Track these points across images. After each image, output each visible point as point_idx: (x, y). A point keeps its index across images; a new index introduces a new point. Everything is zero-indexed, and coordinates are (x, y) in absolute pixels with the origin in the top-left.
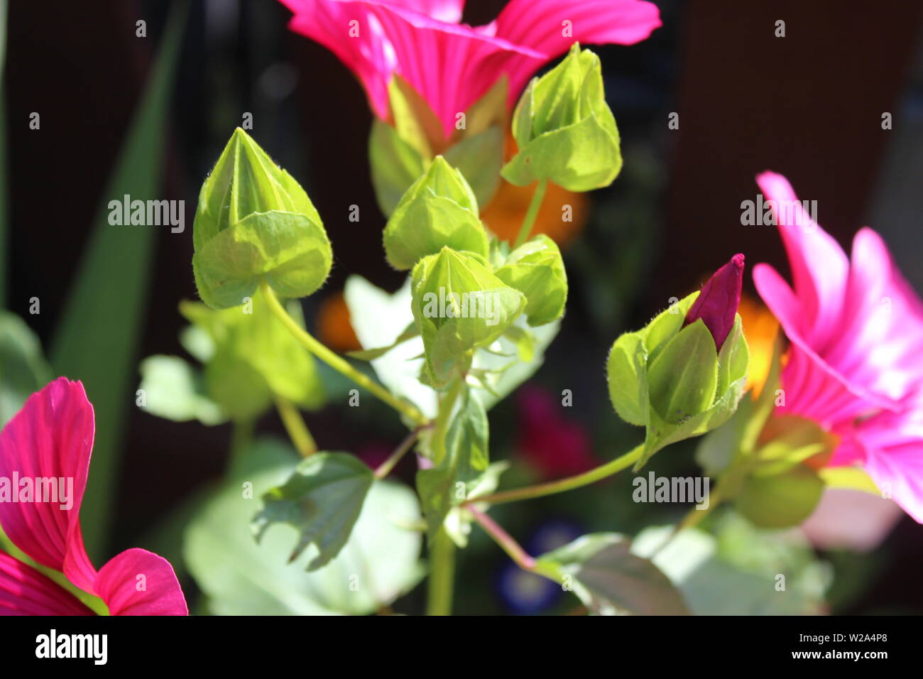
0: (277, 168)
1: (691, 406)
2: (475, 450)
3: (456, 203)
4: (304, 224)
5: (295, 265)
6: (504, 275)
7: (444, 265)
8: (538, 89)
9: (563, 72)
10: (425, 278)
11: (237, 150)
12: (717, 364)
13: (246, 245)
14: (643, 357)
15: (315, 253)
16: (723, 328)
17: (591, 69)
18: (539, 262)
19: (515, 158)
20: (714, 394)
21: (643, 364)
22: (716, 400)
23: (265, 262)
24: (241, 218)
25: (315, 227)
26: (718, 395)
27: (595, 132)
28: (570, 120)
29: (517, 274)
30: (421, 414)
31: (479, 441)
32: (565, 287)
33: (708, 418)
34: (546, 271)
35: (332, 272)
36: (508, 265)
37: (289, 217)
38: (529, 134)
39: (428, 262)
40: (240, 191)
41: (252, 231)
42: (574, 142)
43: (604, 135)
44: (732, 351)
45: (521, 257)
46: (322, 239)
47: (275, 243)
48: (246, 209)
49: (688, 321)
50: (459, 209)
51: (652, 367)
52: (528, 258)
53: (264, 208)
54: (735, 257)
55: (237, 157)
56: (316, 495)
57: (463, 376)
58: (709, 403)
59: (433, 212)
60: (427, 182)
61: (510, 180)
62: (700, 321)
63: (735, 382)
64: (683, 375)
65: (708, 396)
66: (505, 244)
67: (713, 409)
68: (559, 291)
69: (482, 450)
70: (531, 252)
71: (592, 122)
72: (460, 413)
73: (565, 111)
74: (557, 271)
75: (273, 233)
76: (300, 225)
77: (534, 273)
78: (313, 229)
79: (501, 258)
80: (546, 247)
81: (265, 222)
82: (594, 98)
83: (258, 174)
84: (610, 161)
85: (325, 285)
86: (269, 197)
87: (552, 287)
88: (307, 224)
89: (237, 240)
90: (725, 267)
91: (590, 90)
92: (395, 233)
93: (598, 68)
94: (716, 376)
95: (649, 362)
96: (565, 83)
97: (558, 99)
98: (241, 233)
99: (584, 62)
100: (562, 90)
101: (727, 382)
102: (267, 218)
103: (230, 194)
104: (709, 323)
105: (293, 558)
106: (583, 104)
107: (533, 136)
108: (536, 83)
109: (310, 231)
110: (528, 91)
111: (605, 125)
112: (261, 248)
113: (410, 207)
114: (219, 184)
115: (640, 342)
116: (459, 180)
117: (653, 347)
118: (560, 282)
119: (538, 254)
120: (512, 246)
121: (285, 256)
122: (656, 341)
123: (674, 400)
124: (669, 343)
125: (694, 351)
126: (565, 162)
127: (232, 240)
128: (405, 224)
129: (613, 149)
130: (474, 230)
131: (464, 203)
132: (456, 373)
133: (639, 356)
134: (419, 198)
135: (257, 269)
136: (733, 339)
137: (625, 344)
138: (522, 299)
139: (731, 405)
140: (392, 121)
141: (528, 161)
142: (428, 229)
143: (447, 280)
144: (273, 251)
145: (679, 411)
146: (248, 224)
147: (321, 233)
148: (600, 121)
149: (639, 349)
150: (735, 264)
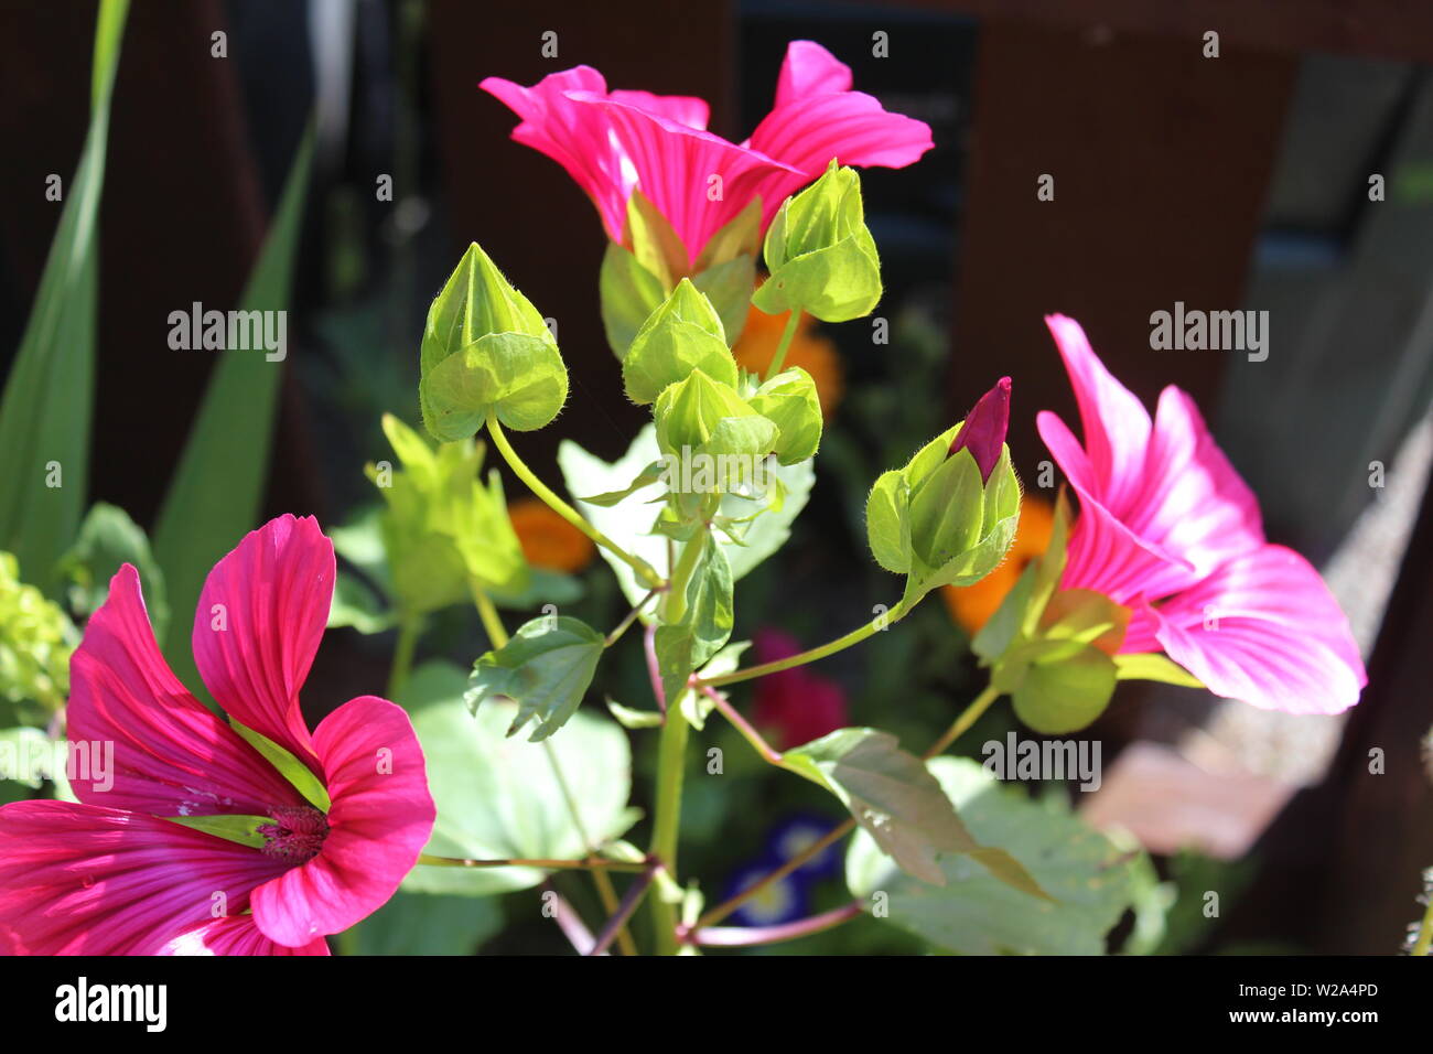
0: (511, 288)
1: (956, 543)
2: (718, 605)
3: (702, 329)
4: (540, 348)
5: (528, 395)
6: (756, 405)
7: (694, 388)
8: (792, 209)
9: (820, 190)
10: (671, 406)
11: (472, 266)
12: (983, 497)
13: (479, 370)
14: (905, 492)
15: (550, 381)
16: (989, 458)
17: (850, 187)
18: (792, 393)
19: (768, 283)
20: (980, 530)
21: (903, 501)
22: (982, 538)
23: (497, 390)
24: (474, 340)
25: (551, 351)
26: (986, 531)
27: (855, 256)
28: (827, 241)
29: (770, 405)
30: (656, 577)
31: (723, 594)
32: (820, 421)
33: (974, 558)
34: (800, 402)
35: (567, 402)
36: (759, 396)
37: (526, 340)
38: (782, 257)
39: (675, 389)
40: (474, 311)
41: (486, 354)
42: (832, 265)
43: (864, 258)
44: (999, 486)
45: (773, 387)
46: (558, 366)
47: (511, 367)
48: (479, 330)
49: (952, 452)
50: (706, 335)
51: (913, 502)
52: (781, 389)
53: (498, 330)
54: (1001, 380)
55: (472, 273)
56: (537, 663)
57: (707, 526)
58: (974, 542)
59: (678, 338)
60: (672, 306)
61: (760, 307)
62: (965, 450)
63: (1005, 520)
64: (948, 510)
65: (973, 533)
66: (754, 377)
67: (979, 548)
68: (814, 425)
69: (727, 606)
70: (784, 383)
71: (851, 245)
72: (702, 565)
73: (821, 231)
74: (812, 403)
75: (508, 356)
76: (537, 349)
77: (787, 405)
78: (550, 355)
79: (751, 390)
80: (799, 377)
81: (499, 343)
82: (854, 219)
83: (493, 292)
84: (869, 288)
85: (559, 416)
86: (504, 318)
87: (807, 421)
88: (544, 348)
89: (468, 365)
90: (992, 391)
91: (848, 209)
92: (635, 362)
93: (858, 186)
94: (982, 510)
95: (911, 498)
96: (822, 200)
97: (814, 219)
98: (473, 358)
99: (842, 180)
100: (818, 209)
101: (994, 518)
102: (502, 339)
103: (463, 313)
104: (974, 452)
105: (512, 731)
106: (842, 224)
107: (787, 259)
108: (789, 202)
109: (545, 357)
110: (781, 210)
111: (864, 248)
112: (493, 372)
113: (653, 334)
114: (450, 304)
115: (902, 478)
116: (707, 305)
117: (915, 484)
118: (815, 416)
119: (792, 385)
120: (762, 379)
121: (519, 384)
122: (920, 474)
123: (938, 540)
124: (932, 477)
125: (960, 483)
126: (822, 288)
127: (464, 364)
128: (646, 353)
129: (874, 275)
130: (723, 359)
131: (712, 329)
132: (698, 522)
133: (900, 492)
134: (662, 323)
135: (488, 397)
136: (1001, 472)
137: (886, 482)
138: (775, 430)
139: (999, 545)
140: (629, 246)
141: (780, 286)
142: (672, 358)
143: (696, 404)
144: (507, 377)
145: (943, 552)
146: (481, 346)
147: (557, 359)
148: (859, 244)
149: (901, 485)
150: (1001, 388)
